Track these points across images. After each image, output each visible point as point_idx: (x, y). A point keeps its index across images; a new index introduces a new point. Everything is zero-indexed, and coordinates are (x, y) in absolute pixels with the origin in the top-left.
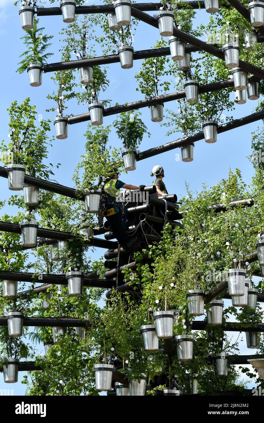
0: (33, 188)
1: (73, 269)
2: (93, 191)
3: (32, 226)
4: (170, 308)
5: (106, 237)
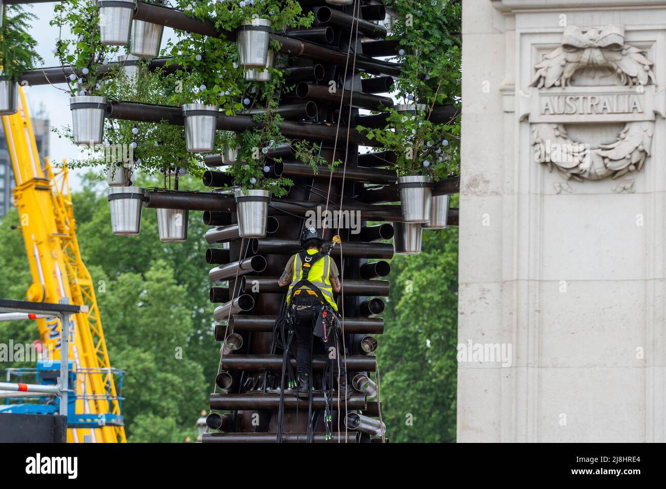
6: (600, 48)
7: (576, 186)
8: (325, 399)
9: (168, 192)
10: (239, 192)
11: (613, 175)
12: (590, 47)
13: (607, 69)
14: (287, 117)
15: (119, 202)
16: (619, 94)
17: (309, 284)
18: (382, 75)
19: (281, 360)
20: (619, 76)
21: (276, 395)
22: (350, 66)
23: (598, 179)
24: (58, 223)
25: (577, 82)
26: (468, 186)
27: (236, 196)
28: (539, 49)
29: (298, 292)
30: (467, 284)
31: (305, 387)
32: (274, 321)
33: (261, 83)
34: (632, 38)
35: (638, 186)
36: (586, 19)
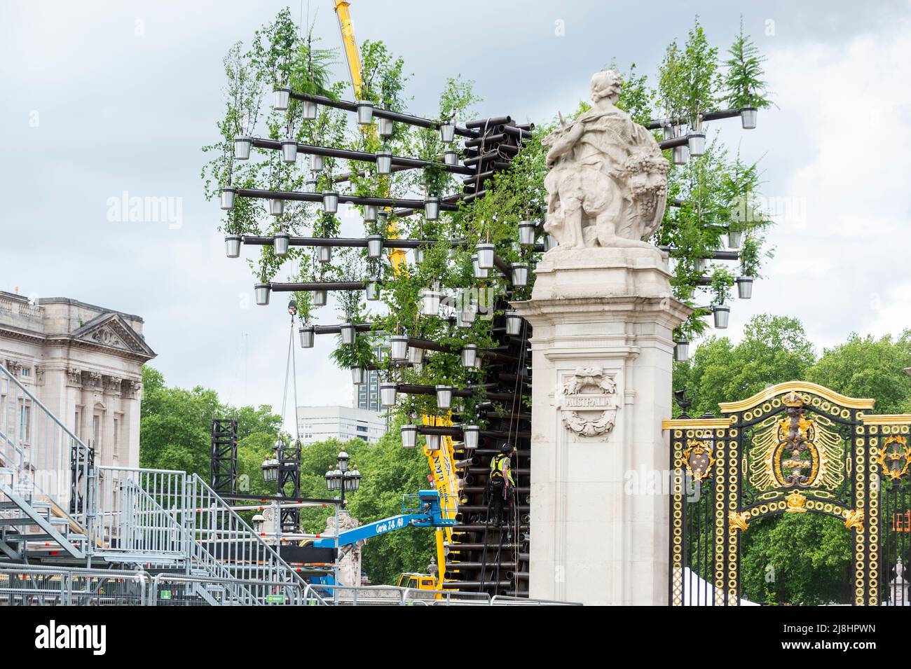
0: (387, 120)
1: (430, 195)
2: (446, 122)
3: (386, 156)
5: (465, 163)
6: (592, 376)
7: (582, 439)
8: (508, 526)
9: (431, 427)
10: (464, 426)
11: (598, 434)
12: (588, 376)
13: (596, 386)
14: (488, 390)
15: (406, 432)
16: (600, 397)
17: (499, 471)
19: (486, 508)
20: (601, 389)
21: (484, 525)
22: (521, 363)
23: (592, 436)
25: (582, 392)
26: (535, 439)
27: (463, 428)
28: (566, 377)
29: (494, 475)
30: (534, 483)
31: (496, 521)
32: (483, 488)
33: (476, 373)
34: (606, 372)
35: (610, 440)
36: (585, 363)
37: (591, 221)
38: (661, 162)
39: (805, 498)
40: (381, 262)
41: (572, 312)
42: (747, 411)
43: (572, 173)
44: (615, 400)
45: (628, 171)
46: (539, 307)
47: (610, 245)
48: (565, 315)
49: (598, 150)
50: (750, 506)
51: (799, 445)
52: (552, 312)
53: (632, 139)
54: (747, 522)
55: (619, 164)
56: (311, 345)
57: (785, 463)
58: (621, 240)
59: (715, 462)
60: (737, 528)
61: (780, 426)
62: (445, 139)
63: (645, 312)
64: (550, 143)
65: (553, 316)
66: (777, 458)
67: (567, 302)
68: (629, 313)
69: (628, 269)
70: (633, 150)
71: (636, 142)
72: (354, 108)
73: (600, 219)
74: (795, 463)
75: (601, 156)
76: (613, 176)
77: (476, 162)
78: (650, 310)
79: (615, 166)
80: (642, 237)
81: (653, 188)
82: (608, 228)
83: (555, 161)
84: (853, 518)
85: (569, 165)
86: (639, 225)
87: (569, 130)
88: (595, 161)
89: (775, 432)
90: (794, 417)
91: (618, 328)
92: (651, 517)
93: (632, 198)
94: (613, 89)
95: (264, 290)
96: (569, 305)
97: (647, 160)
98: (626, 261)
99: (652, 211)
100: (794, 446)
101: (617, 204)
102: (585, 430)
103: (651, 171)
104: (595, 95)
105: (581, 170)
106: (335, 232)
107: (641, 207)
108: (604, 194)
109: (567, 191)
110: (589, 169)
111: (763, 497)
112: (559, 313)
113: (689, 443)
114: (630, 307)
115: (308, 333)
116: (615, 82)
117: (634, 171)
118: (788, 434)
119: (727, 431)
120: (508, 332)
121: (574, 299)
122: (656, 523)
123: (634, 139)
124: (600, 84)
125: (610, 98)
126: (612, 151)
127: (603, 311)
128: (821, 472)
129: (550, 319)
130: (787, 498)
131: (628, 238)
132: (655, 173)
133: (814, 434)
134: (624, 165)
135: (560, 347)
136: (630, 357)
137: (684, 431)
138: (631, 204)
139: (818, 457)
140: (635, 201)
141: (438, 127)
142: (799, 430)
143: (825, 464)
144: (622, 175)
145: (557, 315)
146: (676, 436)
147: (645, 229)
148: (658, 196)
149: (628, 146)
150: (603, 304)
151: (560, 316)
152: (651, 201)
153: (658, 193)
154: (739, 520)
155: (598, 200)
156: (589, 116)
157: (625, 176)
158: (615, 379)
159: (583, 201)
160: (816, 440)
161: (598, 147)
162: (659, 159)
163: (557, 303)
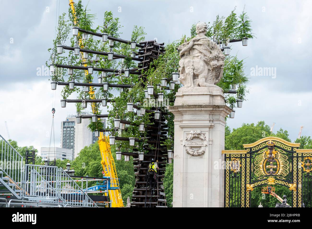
0: (112, 40)
1: (126, 68)
2: (133, 42)
3: (111, 53)
4: (153, 85)
5: (139, 57)
6: (197, 134)
7: (193, 157)
9: (127, 153)
11: (199, 155)
12: (195, 134)
13: (198, 138)
14: (147, 139)
15: (118, 154)
16: (200, 142)
17: (152, 169)
18: (165, 131)
20: (200, 139)
21: (145, 188)
22: (159, 130)
23: (197, 156)
24: (107, 148)
25: (193, 140)
26: (175, 157)
27: (138, 153)
28: (187, 134)
29: (150, 170)
30: (175, 173)
31: (150, 187)
32: (145, 175)
34: (202, 132)
35: (203, 157)
36: (194, 129)
37: (196, 77)
38: (222, 56)
39: (275, 179)
40: (108, 92)
41: (190, 110)
42: (253, 147)
43: (190, 59)
44: (205, 143)
45: (210, 59)
46: (178, 108)
47: (203, 86)
48: (187, 112)
49: (199, 51)
50: (254, 182)
51: (272, 160)
52: (182, 110)
53: (212, 48)
54: (253, 188)
55: (207, 56)
56: (81, 122)
57: (267, 166)
58: (207, 84)
59: (241, 166)
60: (250, 190)
61: (266, 153)
62: (132, 48)
63: (216, 111)
64: (181, 48)
65: (183, 112)
66: (264, 164)
67: (188, 107)
68: (211, 111)
69: (210, 95)
70: (212, 51)
71: (213, 48)
72: (101, 36)
73: (200, 77)
74: (271, 166)
75: (200, 54)
76: (204, 61)
77: (143, 57)
78: (218, 110)
79: (206, 57)
80: (215, 83)
81: (220, 65)
82: (203, 80)
83: (183, 55)
84: (292, 186)
85: (188, 57)
86: (214, 79)
87: (188, 44)
88: (198, 55)
89: (264, 155)
90: (271, 150)
91: (207, 117)
92: (218, 186)
93: (212, 69)
94: (204, 29)
95: (64, 102)
96: (189, 108)
97: (217, 55)
98: (209, 92)
99: (219, 74)
100: (270, 160)
101: (206, 71)
102: (194, 154)
103: (219, 59)
104: (198, 31)
105: (193, 59)
106: (91, 81)
107: (215, 72)
108: (202, 68)
109: (188, 66)
110: (196, 58)
111: (259, 179)
112: (185, 111)
113: (232, 159)
114: (211, 109)
115: (79, 118)
116: (205, 26)
117: (213, 59)
118: (268, 156)
119: (246, 154)
120: (155, 118)
121: (191, 106)
122: (220, 188)
123: (213, 47)
124: (200, 27)
125: (203, 33)
126: (204, 52)
127: (202, 110)
128: (281, 170)
129: (181, 113)
130: (268, 179)
131: (210, 84)
132: (220, 60)
133: (278, 156)
134: (209, 57)
135: (185, 123)
136: (211, 127)
137: (230, 154)
138: (211, 71)
139: (280, 164)
140: (213, 70)
141: (130, 44)
142: (273, 154)
143: (282, 167)
144: (208, 61)
145: (184, 111)
146: (227, 156)
147: (216, 80)
148: (221, 68)
149: (210, 50)
150: (201, 107)
151: (185, 112)
152: (218, 70)
153: (221, 67)
154: (250, 187)
155: (200, 69)
156: (195, 39)
157: (209, 61)
158: (205, 135)
159: (194, 70)
160: (278, 158)
161: (199, 50)
162: (222, 55)
163: (184, 107)
